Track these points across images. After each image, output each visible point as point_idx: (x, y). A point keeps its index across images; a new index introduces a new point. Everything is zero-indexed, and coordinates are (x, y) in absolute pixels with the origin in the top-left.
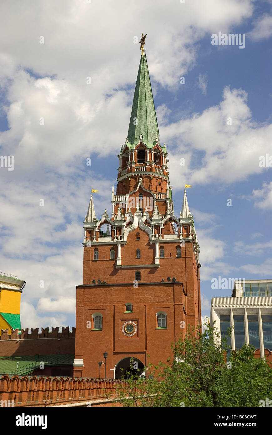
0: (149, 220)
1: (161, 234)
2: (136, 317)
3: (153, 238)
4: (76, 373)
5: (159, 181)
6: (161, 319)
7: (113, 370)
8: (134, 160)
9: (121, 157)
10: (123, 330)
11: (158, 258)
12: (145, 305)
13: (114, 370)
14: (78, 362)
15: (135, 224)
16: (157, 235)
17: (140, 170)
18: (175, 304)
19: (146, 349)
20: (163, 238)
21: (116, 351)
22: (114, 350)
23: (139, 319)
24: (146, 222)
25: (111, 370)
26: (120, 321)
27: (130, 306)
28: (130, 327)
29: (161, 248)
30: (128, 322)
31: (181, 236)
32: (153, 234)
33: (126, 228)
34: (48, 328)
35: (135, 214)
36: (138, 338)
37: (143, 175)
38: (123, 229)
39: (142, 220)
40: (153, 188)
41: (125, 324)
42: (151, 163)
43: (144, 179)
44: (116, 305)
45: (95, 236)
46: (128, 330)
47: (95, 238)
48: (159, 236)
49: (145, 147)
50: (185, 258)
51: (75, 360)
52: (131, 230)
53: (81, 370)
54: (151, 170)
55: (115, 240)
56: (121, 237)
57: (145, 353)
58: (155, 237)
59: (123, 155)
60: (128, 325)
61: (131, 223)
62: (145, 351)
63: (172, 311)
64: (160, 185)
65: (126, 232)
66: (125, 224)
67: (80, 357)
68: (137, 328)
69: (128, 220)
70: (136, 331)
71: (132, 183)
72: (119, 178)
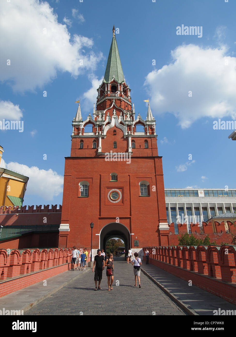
0: (123, 122)
1: (132, 131)
2: (121, 185)
3: (127, 134)
4: (61, 237)
5: (126, 104)
6: (143, 189)
7: (98, 235)
8: (109, 90)
9: (100, 90)
10: (108, 197)
11: (130, 148)
12: (129, 175)
13: (100, 235)
14: (64, 227)
15: (113, 124)
16: (130, 132)
17: (113, 96)
18: (156, 174)
19: (131, 215)
20: (134, 134)
21: (102, 217)
22: (100, 215)
23: (123, 187)
24: (121, 123)
25: (96, 235)
26: (106, 188)
27: (115, 176)
28: (115, 194)
29: (133, 141)
30: (113, 190)
31: (148, 133)
32: (127, 131)
33: (105, 126)
34: (41, 206)
35: (113, 117)
36: (123, 204)
37: (116, 99)
38: (103, 127)
39: (118, 121)
40: (123, 107)
41: (111, 191)
42: (121, 92)
43: (117, 101)
44: (102, 174)
45: (81, 131)
46: (113, 197)
47: (81, 132)
48: (131, 132)
49: (117, 83)
50: (152, 148)
51: (61, 225)
52: (109, 127)
53: (66, 235)
54: (121, 96)
55: (97, 134)
56: (102, 133)
57: (130, 218)
58: (128, 133)
59: (101, 89)
60: (113, 192)
61: (109, 123)
62: (129, 216)
63: (154, 180)
64: (127, 107)
65: (106, 129)
66: (105, 123)
67: (66, 222)
68: (122, 196)
69: (107, 121)
70: (121, 198)
71: (108, 103)
72: (98, 103)
